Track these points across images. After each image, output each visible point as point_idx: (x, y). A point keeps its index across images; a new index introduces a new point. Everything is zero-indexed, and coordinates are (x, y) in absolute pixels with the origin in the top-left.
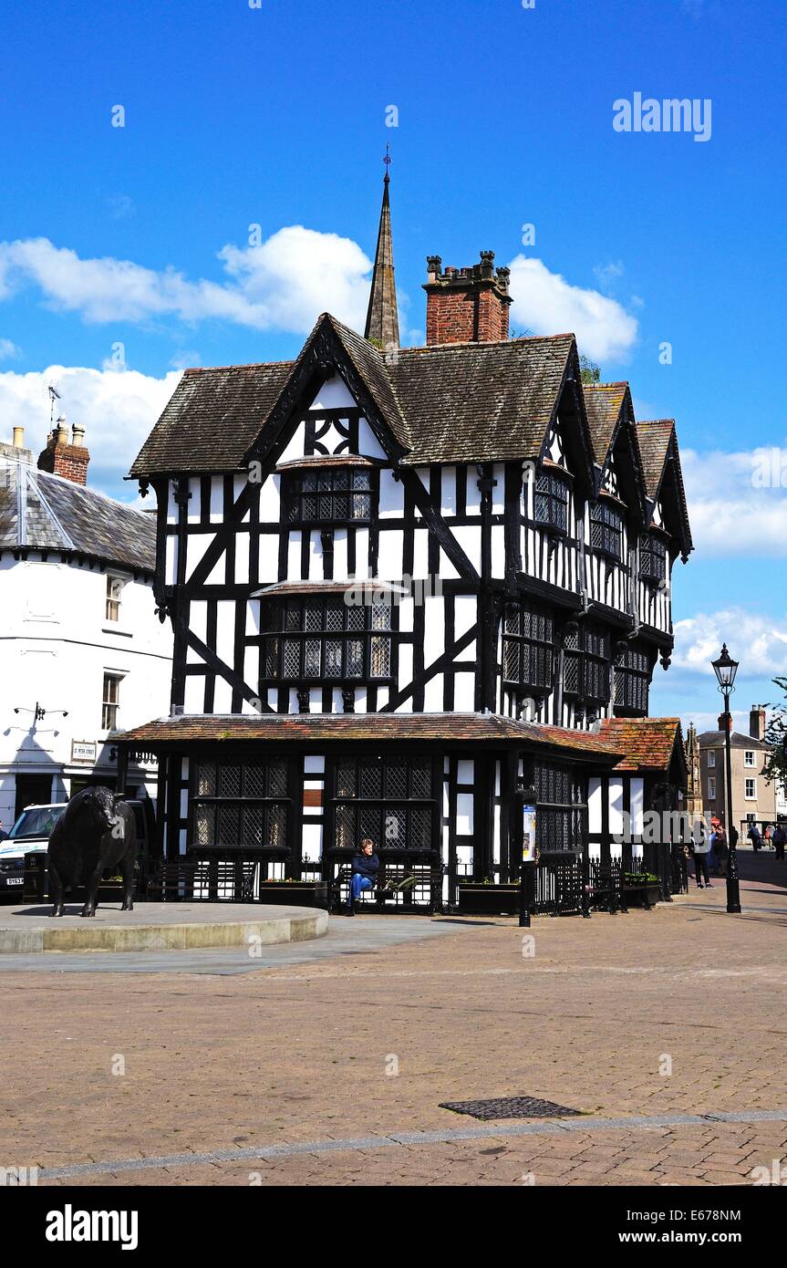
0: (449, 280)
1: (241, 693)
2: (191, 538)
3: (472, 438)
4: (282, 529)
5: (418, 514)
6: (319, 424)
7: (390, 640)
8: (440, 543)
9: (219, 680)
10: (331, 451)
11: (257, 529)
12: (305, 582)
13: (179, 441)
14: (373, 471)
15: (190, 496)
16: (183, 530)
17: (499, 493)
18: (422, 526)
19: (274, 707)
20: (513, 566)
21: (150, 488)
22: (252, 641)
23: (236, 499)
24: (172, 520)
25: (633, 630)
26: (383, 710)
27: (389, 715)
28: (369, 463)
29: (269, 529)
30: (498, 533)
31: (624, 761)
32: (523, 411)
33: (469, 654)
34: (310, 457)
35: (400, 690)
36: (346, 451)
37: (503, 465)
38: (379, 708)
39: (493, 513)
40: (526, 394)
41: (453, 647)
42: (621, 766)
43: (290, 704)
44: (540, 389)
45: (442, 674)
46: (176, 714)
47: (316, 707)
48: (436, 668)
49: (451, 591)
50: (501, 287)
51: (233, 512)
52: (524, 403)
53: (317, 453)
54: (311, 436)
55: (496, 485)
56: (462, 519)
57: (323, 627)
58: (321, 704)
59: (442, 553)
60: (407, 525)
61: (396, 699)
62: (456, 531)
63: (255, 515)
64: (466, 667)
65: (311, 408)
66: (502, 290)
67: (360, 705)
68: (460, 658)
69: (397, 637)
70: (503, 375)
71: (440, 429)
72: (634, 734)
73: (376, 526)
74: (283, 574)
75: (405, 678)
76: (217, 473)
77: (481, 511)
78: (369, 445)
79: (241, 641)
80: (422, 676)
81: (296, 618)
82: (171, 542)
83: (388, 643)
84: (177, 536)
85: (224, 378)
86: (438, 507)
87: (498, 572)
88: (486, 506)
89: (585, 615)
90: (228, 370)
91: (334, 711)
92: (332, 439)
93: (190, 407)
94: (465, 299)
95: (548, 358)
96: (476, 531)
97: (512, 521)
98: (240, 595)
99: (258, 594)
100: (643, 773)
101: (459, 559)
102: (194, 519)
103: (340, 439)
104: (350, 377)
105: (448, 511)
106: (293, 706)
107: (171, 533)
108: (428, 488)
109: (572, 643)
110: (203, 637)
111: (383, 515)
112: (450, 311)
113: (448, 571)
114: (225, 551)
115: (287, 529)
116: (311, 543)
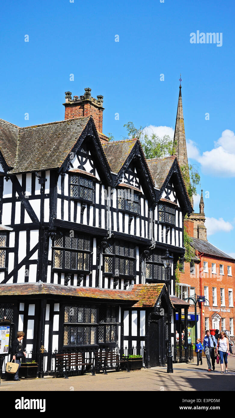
0: (74, 101)
5: (17, 195)
7: (5, 251)
8: (25, 207)
17: (48, 184)
18: (18, 200)
20: (52, 216)
25: (152, 246)
26: (2, 283)
27: (4, 285)
30: (47, 201)
31: (137, 303)
32: (61, 148)
33: (35, 256)
35: (9, 273)
37: (49, 171)
39: (45, 193)
40: (65, 141)
41: (29, 253)
42: (136, 305)
45: (25, 266)
48: (23, 263)
49: (28, 228)
50: (99, 103)
52: (63, 145)
55: (46, 181)
56: (33, 197)
59: (26, 212)
60: (13, 201)
61: (7, 278)
62: (31, 202)
64: (34, 262)
66: (99, 105)
68: (31, 258)
70: (60, 134)
72: (145, 291)
73: (2, 202)
75: (11, 268)
77: (40, 192)
80: (17, 267)
83: (5, 253)
86: (25, 191)
87: (47, 220)
88: (43, 190)
89: (110, 238)
94: (80, 108)
95: (78, 126)
96: (39, 201)
97: (53, 196)
100: (145, 308)
101: (32, 214)
105: (28, 193)
108: (21, 184)
109: (108, 251)
111: (4, 197)
112: (74, 114)
113: (28, 220)
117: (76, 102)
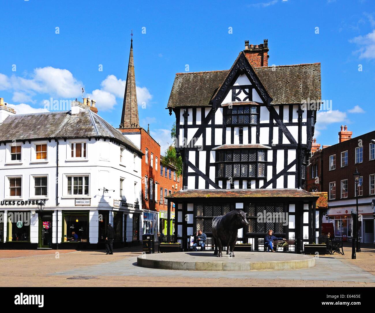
1: (208, 182)
2: (189, 130)
3: (295, 96)
4: (224, 127)
5: (274, 122)
6: (237, 91)
7: (264, 164)
8: (283, 132)
9: (200, 178)
10: (242, 100)
11: (214, 127)
12: (232, 145)
13: (182, 96)
14: (258, 107)
15: (189, 115)
16: (186, 127)
17: (305, 115)
18: (276, 126)
19: (221, 186)
21: (173, 112)
22: (212, 165)
23: (206, 116)
24: (182, 123)
26: (261, 188)
27: (264, 189)
28: (257, 104)
29: (219, 126)
30: (304, 129)
32: (311, 88)
33: (293, 169)
34: (234, 102)
35: (268, 181)
36: (248, 100)
38: (260, 187)
39: (302, 122)
40: (309, 82)
41: (287, 167)
43: (227, 186)
44: (314, 80)
45: (283, 176)
46: (185, 189)
47: (237, 186)
48: (281, 174)
49: (286, 148)
51: (205, 121)
52: (310, 85)
53: (237, 101)
54: (234, 94)
55: (304, 112)
56: (291, 124)
57: (240, 160)
58: (239, 186)
59: (284, 135)
60: (271, 126)
61: (266, 184)
62: (289, 128)
63: (213, 122)
64: (292, 173)
65: (234, 85)
67: (253, 186)
68: (289, 171)
69: (267, 164)
70: (299, 76)
71: (281, 93)
73: (259, 126)
74: (224, 142)
75: (270, 177)
76: (199, 107)
77: (298, 121)
78: (256, 98)
79: (208, 165)
80: (275, 176)
81: (230, 157)
82: (182, 131)
83: (264, 165)
84: (184, 129)
85: (192, 76)
86: (282, 119)
87: (304, 141)
88: (300, 119)
90: (193, 74)
91: (243, 188)
92: (242, 96)
93: (182, 86)
95: (314, 71)
96: (297, 128)
97: (309, 126)
98: (207, 149)
99: (215, 148)
101: (290, 137)
102: (190, 123)
103: (245, 96)
104: (251, 74)
105: (286, 121)
106: (228, 186)
107: (181, 128)
108: (278, 113)
110: (194, 163)
111: (261, 122)
112: (253, 59)
113: (286, 141)
114: (202, 134)
115: (225, 126)
116: (234, 131)
117: (254, 50)
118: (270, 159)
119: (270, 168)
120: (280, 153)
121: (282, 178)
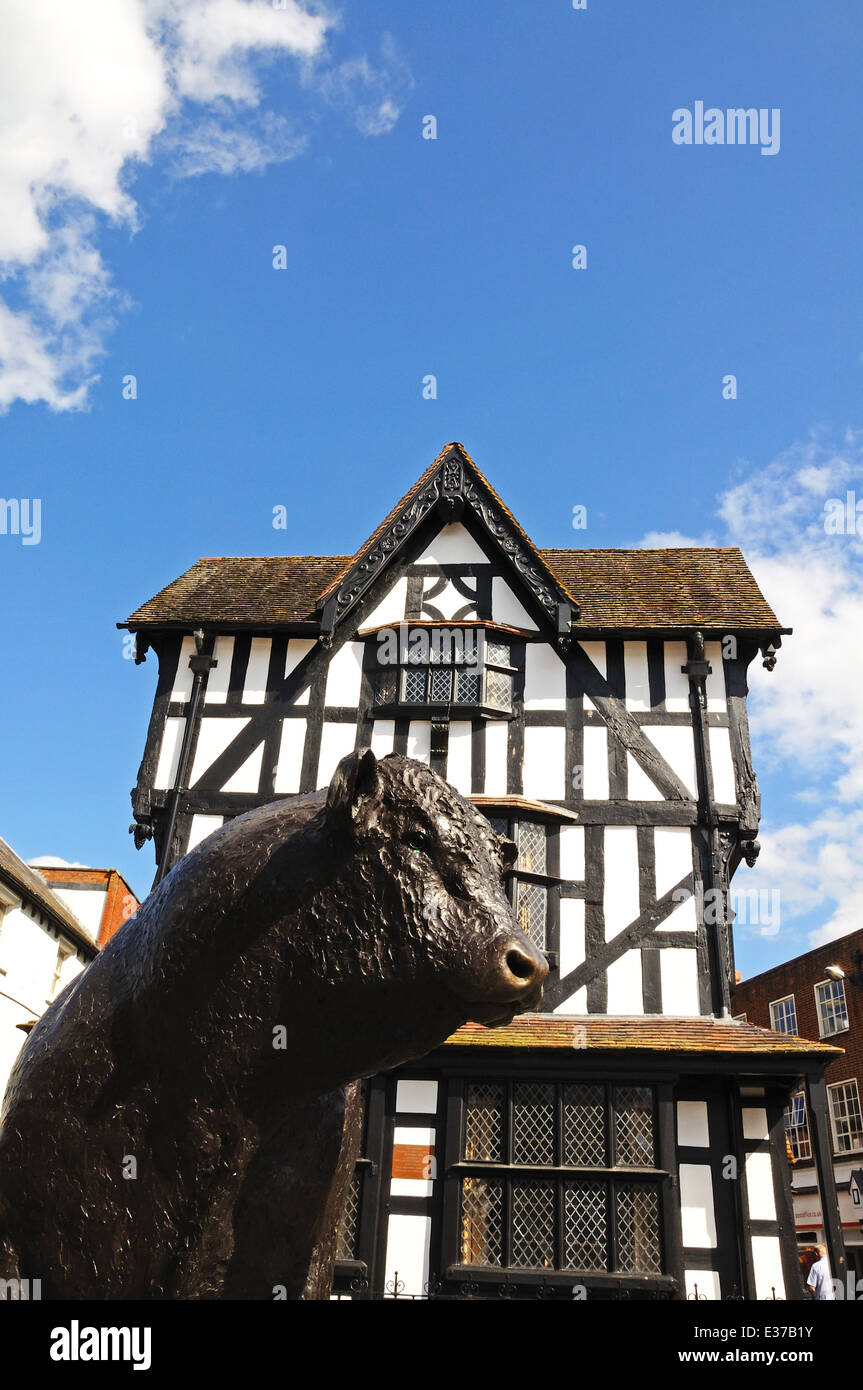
2: (207, 723)
3: (669, 612)
4: (363, 718)
5: (588, 704)
6: (431, 582)
7: (544, 892)
8: (627, 748)
10: (449, 614)
11: (318, 715)
15: (214, 664)
16: (194, 713)
17: (716, 681)
18: (596, 721)
20: (749, 785)
21: (151, 654)
23: (288, 673)
27: (543, 1018)
28: (513, 631)
29: (343, 715)
30: (720, 737)
33: (683, 920)
34: (415, 617)
35: (563, 975)
36: (472, 614)
39: (709, 710)
41: (654, 907)
45: (638, 951)
48: (627, 940)
49: (645, 819)
51: (282, 689)
53: (425, 615)
54: (415, 595)
55: (712, 673)
56: (660, 717)
63: (318, 696)
64: (680, 940)
65: (417, 563)
68: (666, 926)
69: (556, 887)
73: (519, 720)
75: (572, 955)
76: (263, 629)
77: (690, 706)
78: (510, 614)
80: (601, 953)
82: (173, 728)
83: (543, 896)
84: (184, 721)
85: (258, 564)
87: (724, 793)
88: (698, 700)
90: (262, 559)
92: (450, 601)
93: (213, 581)
96: (687, 733)
97: (738, 728)
101: (659, 771)
102: (216, 695)
103: (464, 602)
104: (489, 517)
105: (637, 703)
107: (175, 715)
108: (603, 672)
111: (531, 704)
113: (643, 790)
114: (263, 744)
115: (370, 715)
116: (409, 739)
118: (572, 867)
119: (572, 912)
120: (620, 842)
121: (631, 959)
